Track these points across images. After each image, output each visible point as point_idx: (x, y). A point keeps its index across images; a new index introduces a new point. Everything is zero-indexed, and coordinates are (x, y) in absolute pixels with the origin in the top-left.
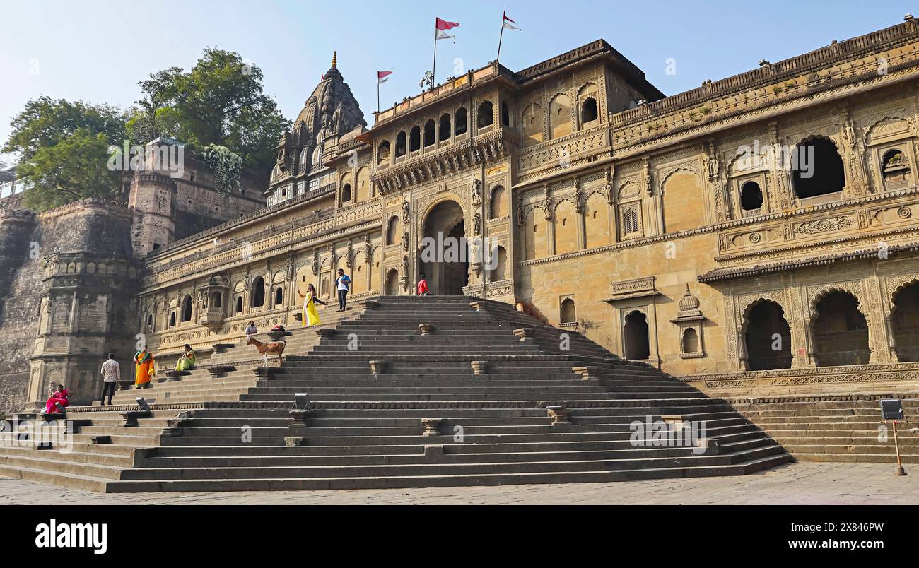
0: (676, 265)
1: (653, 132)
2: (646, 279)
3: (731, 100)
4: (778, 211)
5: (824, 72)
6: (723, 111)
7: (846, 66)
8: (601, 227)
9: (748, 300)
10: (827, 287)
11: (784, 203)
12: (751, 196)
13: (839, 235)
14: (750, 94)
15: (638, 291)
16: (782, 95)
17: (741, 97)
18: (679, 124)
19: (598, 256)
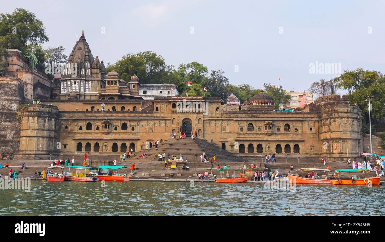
0: (230, 137)
1: (228, 116)
2: (226, 138)
3: (241, 115)
4: (245, 132)
5: (253, 115)
6: (239, 116)
7: (256, 115)
8: (219, 129)
9: (241, 143)
10: (250, 143)
11: (246, 131)
12: (242, 129)
13: (252, 137)
14: (243, 115)
15: (224, 140)
16: (248, 116)
17: (242, 115)
18: (233, 116)
19: (218, 134)
